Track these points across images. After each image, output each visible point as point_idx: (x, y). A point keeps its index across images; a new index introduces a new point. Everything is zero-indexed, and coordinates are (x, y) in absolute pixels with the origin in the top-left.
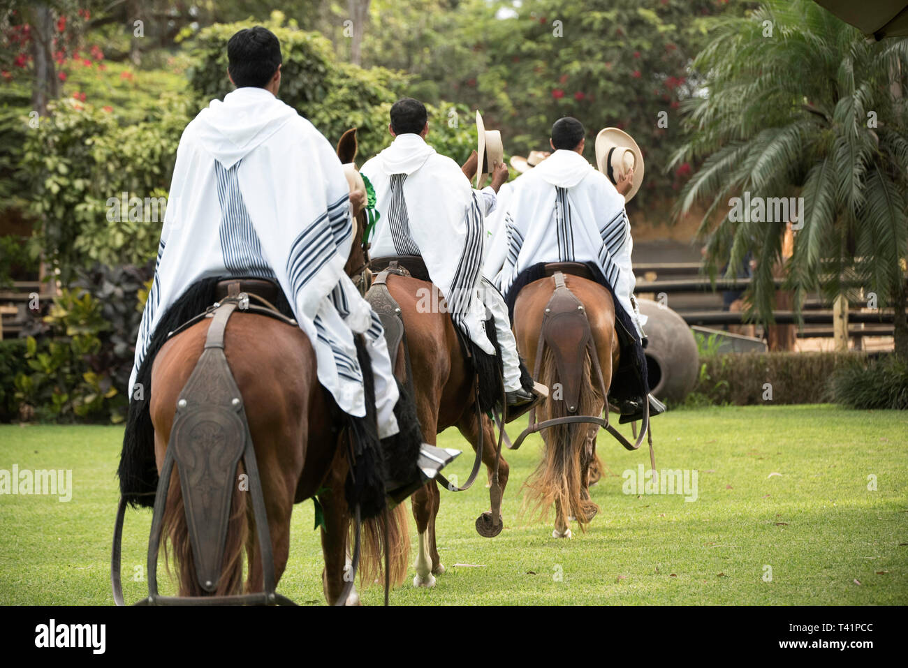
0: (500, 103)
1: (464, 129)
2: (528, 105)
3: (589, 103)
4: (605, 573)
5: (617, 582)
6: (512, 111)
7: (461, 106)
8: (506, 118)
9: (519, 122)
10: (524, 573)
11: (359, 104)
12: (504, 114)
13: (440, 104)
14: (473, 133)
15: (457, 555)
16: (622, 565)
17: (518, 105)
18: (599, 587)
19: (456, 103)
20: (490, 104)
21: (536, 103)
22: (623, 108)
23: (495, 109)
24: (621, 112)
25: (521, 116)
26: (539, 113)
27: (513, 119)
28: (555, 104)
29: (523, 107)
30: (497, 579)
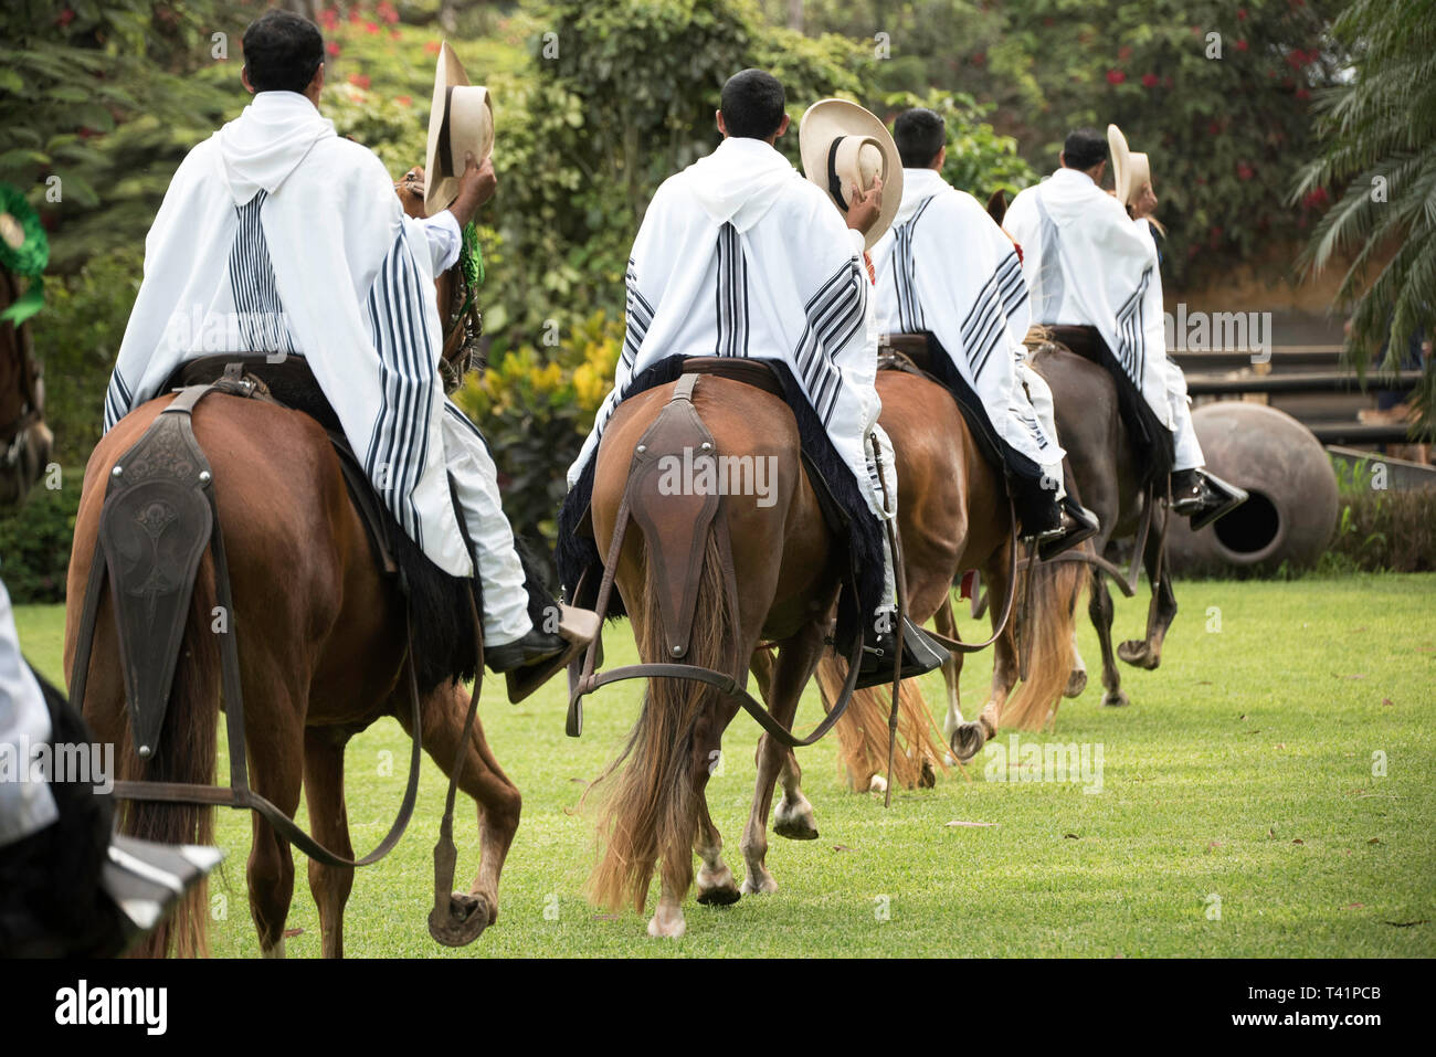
0: (1023, 91)
1: (966, 133)
2: (1068, 95)
3: (1165, 92)
4: (1188, 837)
5: (1207, 852)
6: (1043, 104)
7: (962, 97)
8: (1033, 116)
9: (1054, 122)
10: (1061, 838)
11: (800, 94)
12: (1030, 110)
13: (929, 94)
14: (981, 139)
15: (953, 808)
16: (1216, 825)
17: (1050, 95)
18: (1178, 859)
19: (954, 91)
20: (1009, 93)
21: (1080, 93)
22: (1220, 99)
23: (1015, 101)
24: (1216, 107)
25: (1057, 112)
26: (1085, 108)
27: (1044, 116)
28: (1112, 93)
29: (1061, 98)
30: (1017, 845)
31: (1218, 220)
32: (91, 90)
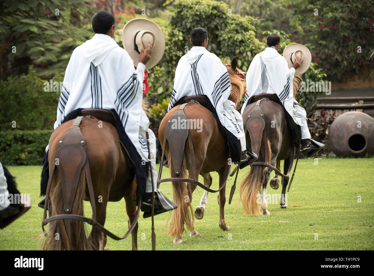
0: (298, 30)
1: (283, 41)
2: (310, 31)
3: (335, 30)
4: (342, 225)
5: (347, 229)
6: (304, 34)
7: (282, 32)
8: (301, 37)
9: (306, 38)
10: (308, 225)
11: (240, 31)
12: (300, 35)
13: (274, 31)
14: (287, 43)
15: (280, 218)
16: (349, 222)
17: (306, 31)
18: (339, 231)
19: (280, 30)
20: (295, 31)
21: (313, 31)
22: (350, 32)
23: (296, 33)
24: (349, 34)
25: (307, 36)
26: (314, 34)
27: (304, 37)
28: (322, 30)
29: (308, 32)
30: (297, 227)
31: (350, 64)
32: (55, 31)
